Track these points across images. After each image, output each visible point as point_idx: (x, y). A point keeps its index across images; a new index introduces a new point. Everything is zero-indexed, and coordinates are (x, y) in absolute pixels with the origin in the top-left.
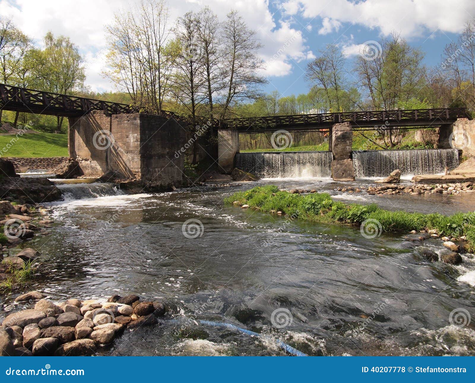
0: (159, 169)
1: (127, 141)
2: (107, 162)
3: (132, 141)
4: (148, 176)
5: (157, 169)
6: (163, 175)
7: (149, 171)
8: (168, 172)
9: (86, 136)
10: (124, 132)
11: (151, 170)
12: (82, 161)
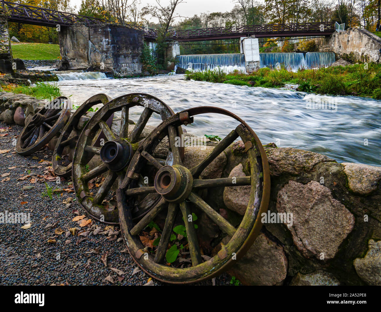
0: (125, 65)
1: (102, 44)
2: (88, 60)
3: (105, 44)
4: (118, 69)
5: (123, 65)
6: (128, 69)
7: (118, 66)
8: (132, 67)
9: (72, 42)
10: (99, 37)
11: (119, 65)
12: (70, 60)
